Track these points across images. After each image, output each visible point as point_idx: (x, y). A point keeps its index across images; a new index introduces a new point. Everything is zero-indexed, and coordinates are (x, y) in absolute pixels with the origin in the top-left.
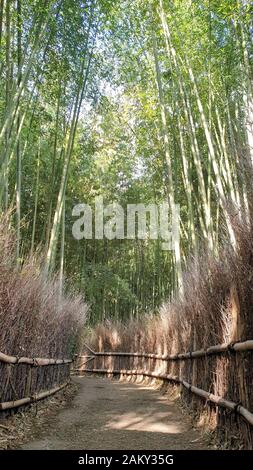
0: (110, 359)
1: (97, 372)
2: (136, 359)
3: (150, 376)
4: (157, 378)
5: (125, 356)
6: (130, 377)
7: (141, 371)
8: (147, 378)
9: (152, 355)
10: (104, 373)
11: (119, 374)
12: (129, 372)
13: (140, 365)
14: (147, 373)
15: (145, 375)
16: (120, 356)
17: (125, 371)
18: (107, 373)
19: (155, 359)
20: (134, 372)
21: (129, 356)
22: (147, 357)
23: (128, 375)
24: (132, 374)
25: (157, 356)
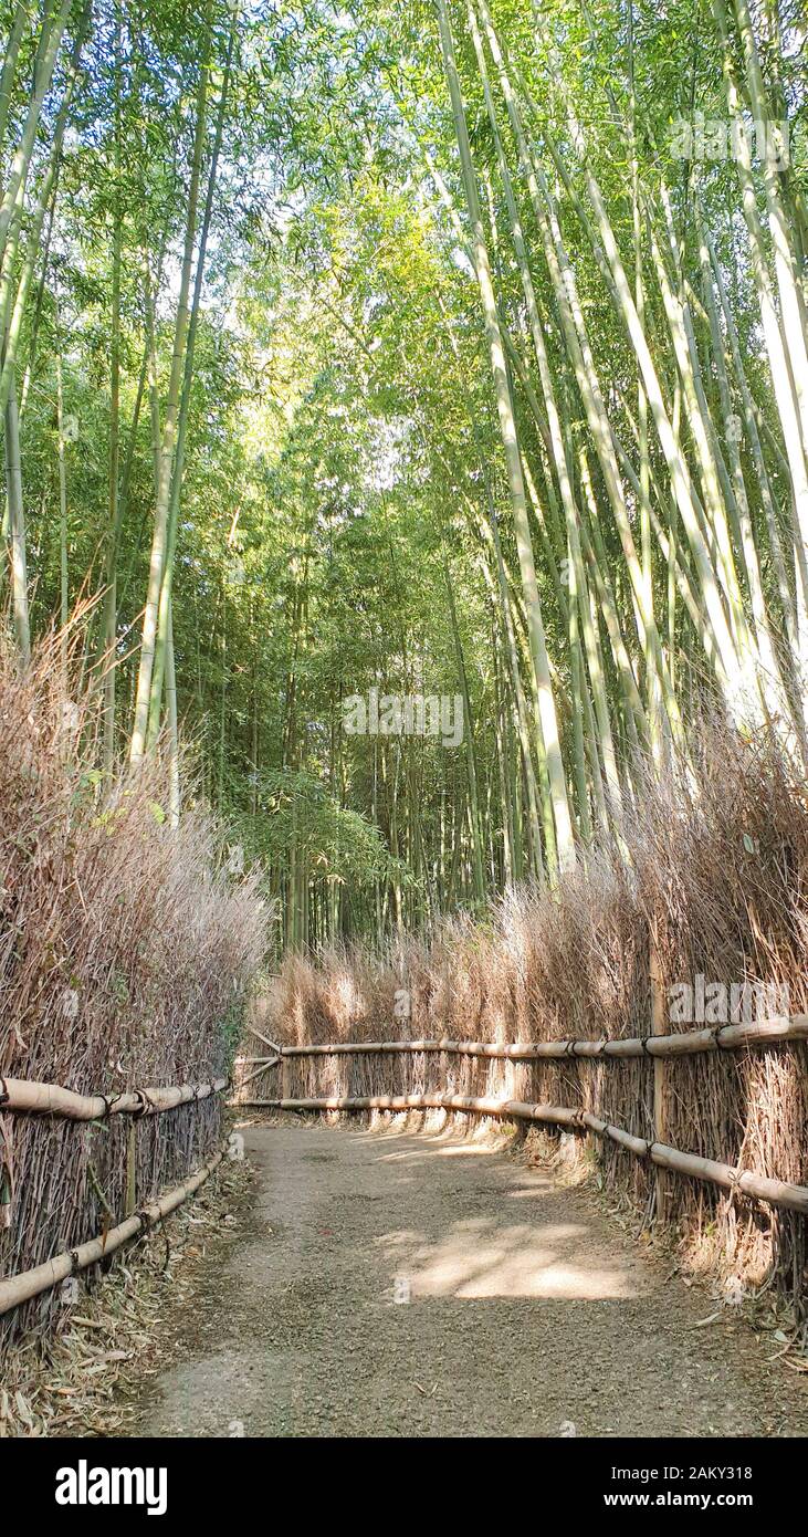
0: (332, 1065)
1: (294, 1109)
2: (420, 1062)
3: (470, 1110)
4: (496, 1116)
5: (382, 1052)
6: (401, 1117)
7: (437, 1098)
8: (460, 1117)
9: (474, 1047)
10: (318, 1111)
11: (368, 1109)
12: (398, 1102)
13: (435, 1078)
14: (458, 1101)
15: (451, 1109)
16: (366, 1052)
17: (385, 1101)
18: (325, 1109)
19: (485, 1058)
20: (414, 1099)
21: (395, 1053)
22: (454, 1054)
23: (397, 1111)
24: (408, 1109)
25: (493, 1048)
